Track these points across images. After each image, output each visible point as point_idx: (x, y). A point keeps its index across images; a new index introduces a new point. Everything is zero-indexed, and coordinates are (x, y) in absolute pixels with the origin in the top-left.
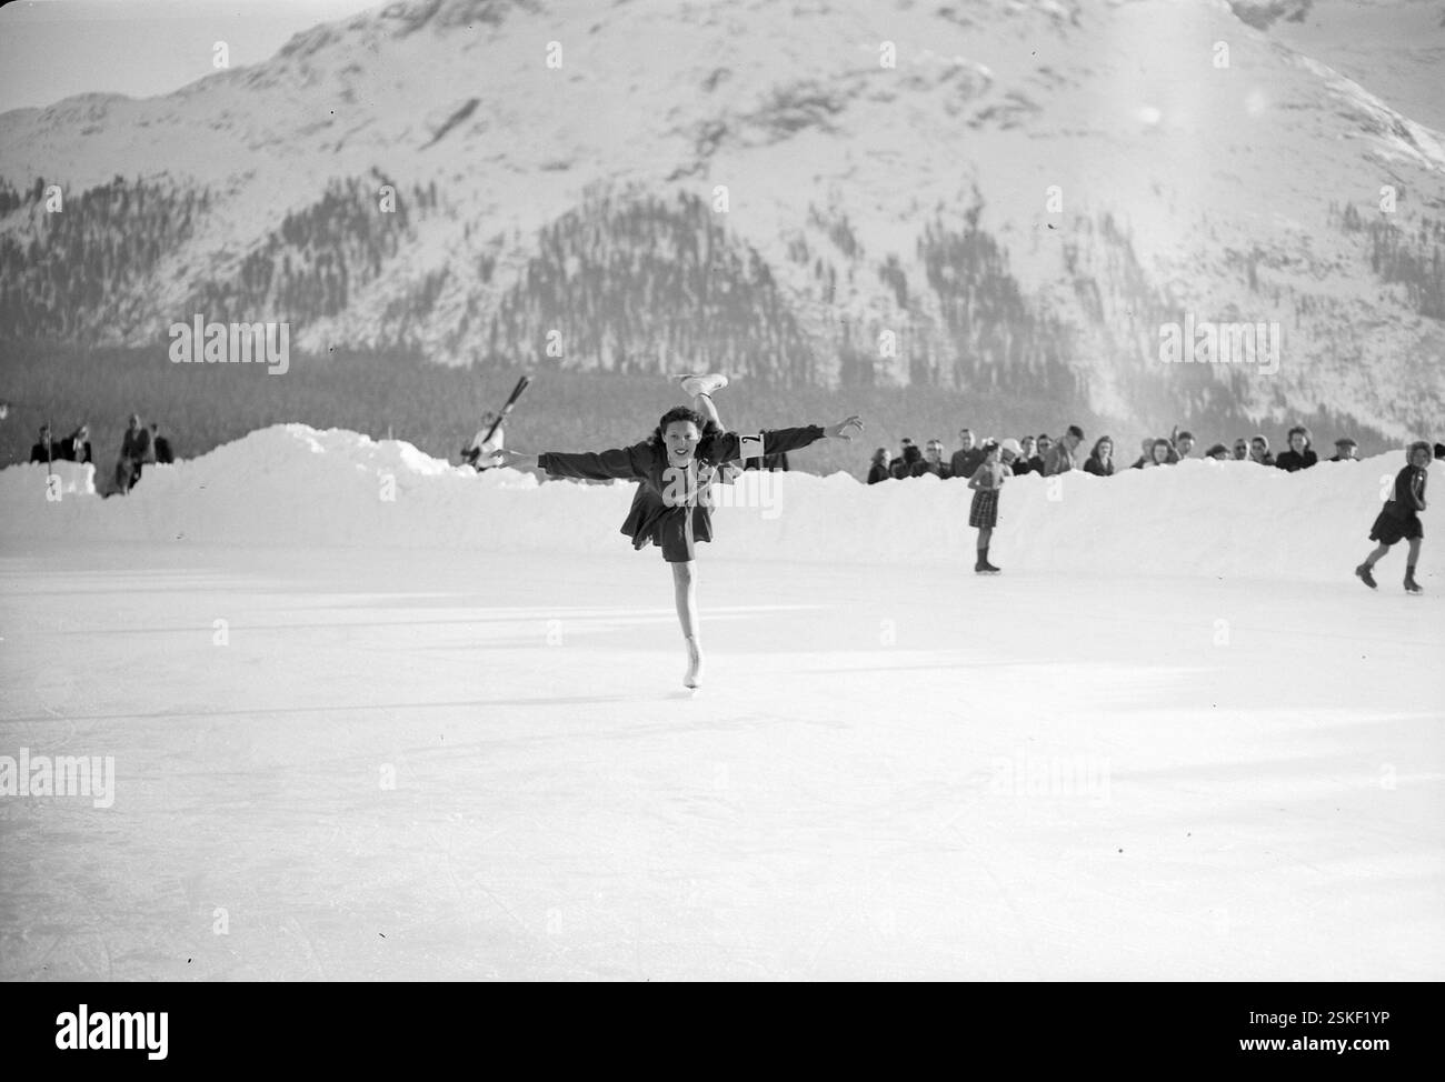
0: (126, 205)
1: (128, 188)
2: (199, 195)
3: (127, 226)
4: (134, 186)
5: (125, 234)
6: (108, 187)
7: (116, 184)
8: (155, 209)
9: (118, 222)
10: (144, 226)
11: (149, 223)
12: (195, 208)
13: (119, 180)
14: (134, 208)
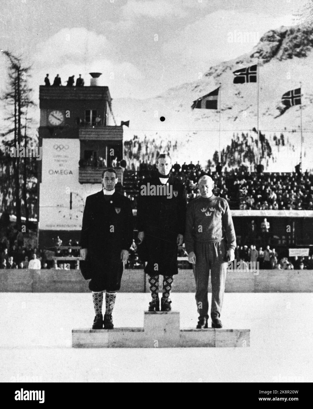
0: (140, 148)
1: (140, 142)
2: (173, 143)
3: (141, 159)
4: (143, 140)
5: (140, 161)
6: (131, 141)
7: (134, 139)
8: (153, 150)
9: (137, 157)
10: (149, 157)
11: (151, 156)
12: (171, 149)
13: (136, 137)
14: (143, 151)
